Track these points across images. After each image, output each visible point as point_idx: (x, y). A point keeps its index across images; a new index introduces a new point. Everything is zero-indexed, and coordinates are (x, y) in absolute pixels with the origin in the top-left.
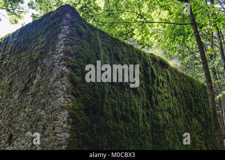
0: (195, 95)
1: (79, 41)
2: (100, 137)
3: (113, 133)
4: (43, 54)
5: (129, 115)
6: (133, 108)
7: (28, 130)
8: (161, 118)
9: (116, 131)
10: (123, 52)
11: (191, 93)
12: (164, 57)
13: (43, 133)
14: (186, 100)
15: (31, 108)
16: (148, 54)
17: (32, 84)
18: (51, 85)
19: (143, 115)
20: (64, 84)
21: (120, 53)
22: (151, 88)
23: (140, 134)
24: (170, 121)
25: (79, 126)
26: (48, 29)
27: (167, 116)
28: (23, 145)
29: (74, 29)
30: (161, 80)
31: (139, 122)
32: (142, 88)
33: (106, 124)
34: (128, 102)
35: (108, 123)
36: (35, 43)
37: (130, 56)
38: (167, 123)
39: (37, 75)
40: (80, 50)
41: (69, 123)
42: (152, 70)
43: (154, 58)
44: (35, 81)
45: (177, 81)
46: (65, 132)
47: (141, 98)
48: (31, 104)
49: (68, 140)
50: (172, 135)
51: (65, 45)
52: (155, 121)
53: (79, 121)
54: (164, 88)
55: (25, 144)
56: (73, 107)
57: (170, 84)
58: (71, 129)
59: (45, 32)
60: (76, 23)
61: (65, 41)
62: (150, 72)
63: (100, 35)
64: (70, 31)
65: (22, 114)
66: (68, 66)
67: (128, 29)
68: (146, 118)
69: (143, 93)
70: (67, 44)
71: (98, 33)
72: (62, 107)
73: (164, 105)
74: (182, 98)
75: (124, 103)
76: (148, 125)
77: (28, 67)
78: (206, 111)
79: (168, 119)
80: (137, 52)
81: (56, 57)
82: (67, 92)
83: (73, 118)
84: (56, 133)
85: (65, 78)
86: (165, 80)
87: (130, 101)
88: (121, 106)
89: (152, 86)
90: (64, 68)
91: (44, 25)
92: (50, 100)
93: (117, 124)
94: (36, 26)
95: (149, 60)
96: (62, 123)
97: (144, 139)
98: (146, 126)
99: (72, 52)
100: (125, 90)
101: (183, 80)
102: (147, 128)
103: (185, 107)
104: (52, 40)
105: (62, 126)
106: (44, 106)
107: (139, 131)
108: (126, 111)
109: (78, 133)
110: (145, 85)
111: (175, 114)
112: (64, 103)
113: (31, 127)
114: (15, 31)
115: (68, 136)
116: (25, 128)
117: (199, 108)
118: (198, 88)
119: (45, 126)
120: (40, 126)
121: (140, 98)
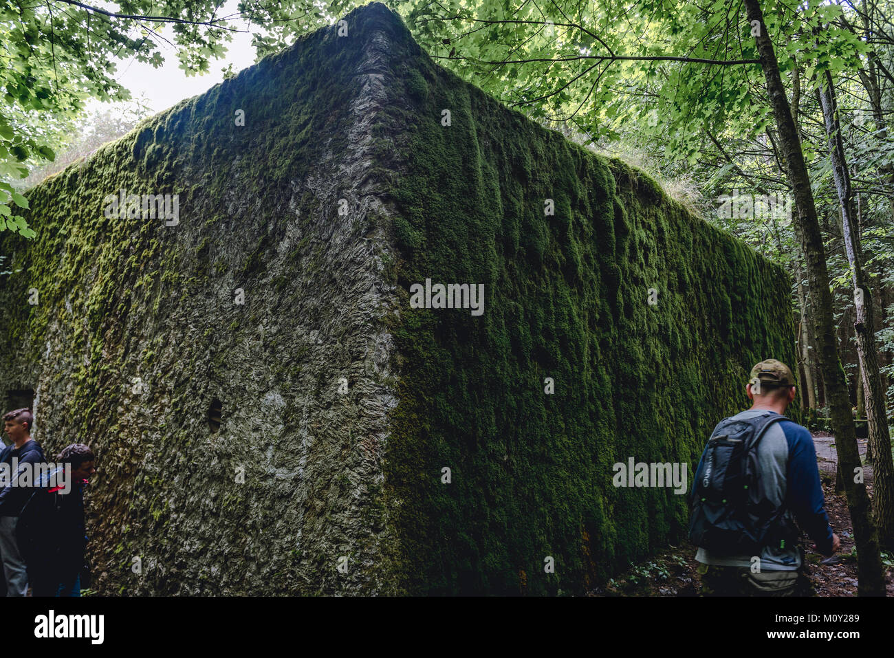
0: (735, 290)
1: (415, 121)
2: (478, 411)
3: (511, 399)
4: (304, 163)
5: (555, 347)
6: (566, 325)
7: (268, 389)
8: (642, 358)
9: (520, 393)
10: (536, 157)
11: (725, 282)
12: (649, 171)
13: (317, 395)
14: (709, 305)
15: (275, 323)
16: (606, 162)
17: (274, 254)
18: (337, 255)
19: (592, 347)
20: (377, 252)
21: (529, 157)
22: (614, 265)
23: (583, 403)
24: (666, 365)
25: (422, 377)
26: (314, 83)
27: (658, 353)
28: (256, 429)
29: (400, 82)
30: (641, 242)
31: (581, 368)
32: (590, 264)
33: (496, 373)
34: (552, 308)
35: (498, 369)
36: (277, 129)
37: (555, 168)
38: (658, 372)
39: (290, 227)
40: (419, 149)
41: (395, 368)
42: (618, 210)
43: (622, 173)
44: (284, 245)
45: (687, 244)
46: (385, 393)
47: (587, 295)
48: (274, 311)
49: (393, 416)
50: (672, 409)
51: (376, 133)
52: (627, 367)
53: (423, 361)
54: (650, 266)
55: (264, 428)
56: (404, 321)
57: (665, 254)
58: (401, 386)
59: (307, 94)
60: (404, 65)
61: (374, 121)
62: (611, 215)
63: (472, 100)
64: (389, 89)
65: (248, 342)
66: (386, 199)
67: (549, 80)
68: (600, 357)
69: (591, 282)
70: (382, 129)
71: (465, 96)
72: (375, 321)
73: (649, 320)
74: (698, 298)
75: (541, 312)
76: (607, 378)
77: (259, 202)
78: (764, 336)
79: (659, 359)
80: (574, 154)
81: (349, 170)
82: (387, 277)
83: (404, 353)
84: (362, 395)
85: (380, 233)
86: (652, 243)
87: (555, 304)
88: (532, 320)
89: (618, 261)
90: (376, 204)
91: (301, 73)
92: (336, 300)
93: (522, 371)
94: (276, 74)
95: (610, 181)
96: (376, 368)
97: (594, 416)
98: (600, 379)
99: (396, 154)
100: (542, 274)
101: (704, 242)
102: (602, 386)
103: (707, 325)
104: (331, 118)
105: (375, 374)
106: (316, 320)
107: (583, 395)
108: (547, 333)
109: (420, 398)
110: (597, 257)
111: (680, 346)
112: (380, 309)
113: (279, 379)
114: (205, 91)
115: (395, 405)
116: (262, 382)
117: (747, 328)
118: (747, 269)
119: (322, 376)
120: (308, 377)
121: (582, 296)
